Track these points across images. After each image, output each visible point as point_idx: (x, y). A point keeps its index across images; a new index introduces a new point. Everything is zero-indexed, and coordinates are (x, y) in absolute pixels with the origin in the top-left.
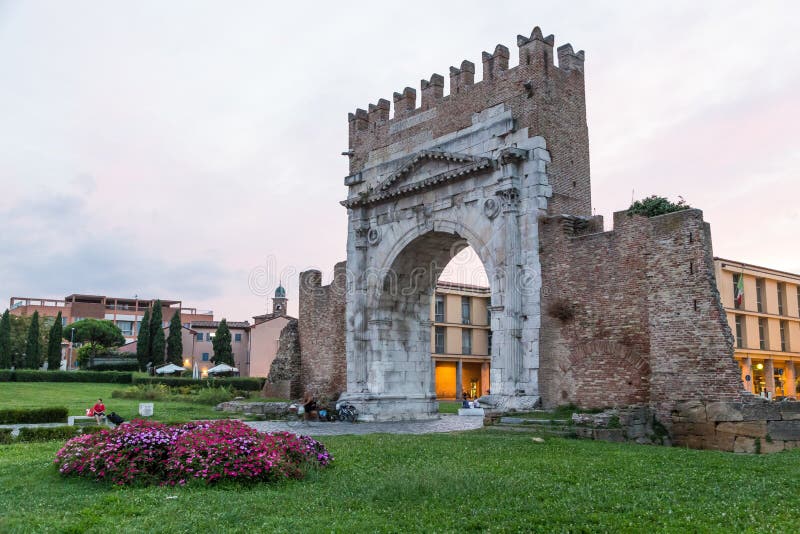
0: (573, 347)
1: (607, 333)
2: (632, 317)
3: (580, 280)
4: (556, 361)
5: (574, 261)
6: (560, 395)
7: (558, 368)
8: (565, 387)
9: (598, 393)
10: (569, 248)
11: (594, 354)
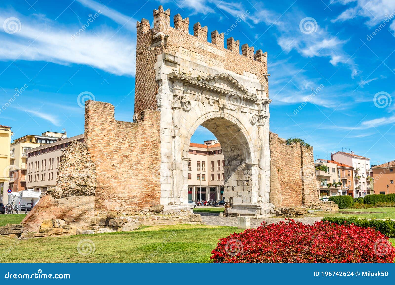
0: (281, 184)
1: (291, 181)
2: (297, 176)
3: (283, 160)
4: (276, 189)
5: (282, 153)
6: (277, 202)
7: (277, 192)
8: (279, 199)
9: (288, 201)
10: (280, 147)
11: (287, 187)
